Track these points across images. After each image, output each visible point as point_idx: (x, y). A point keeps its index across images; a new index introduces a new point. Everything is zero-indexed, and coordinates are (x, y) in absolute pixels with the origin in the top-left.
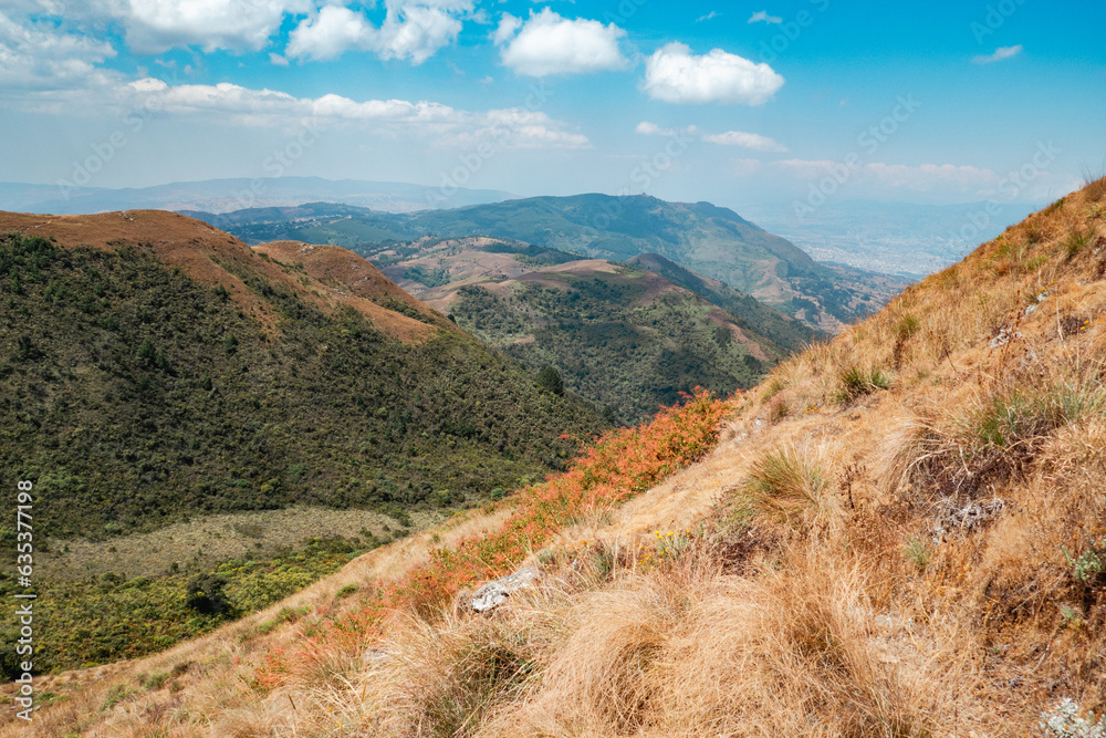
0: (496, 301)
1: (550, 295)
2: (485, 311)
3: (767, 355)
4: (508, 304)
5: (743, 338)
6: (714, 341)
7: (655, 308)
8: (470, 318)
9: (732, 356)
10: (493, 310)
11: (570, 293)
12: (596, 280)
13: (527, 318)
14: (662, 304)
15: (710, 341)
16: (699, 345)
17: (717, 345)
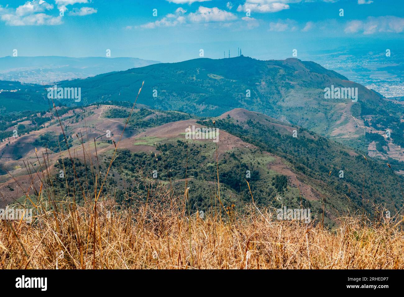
0: (87, 170)
1: (137, 158)
2: (76, 180)
3: (317, 195)
4: (97, 171)
5: (297, 183)
6: (274, 187)
7: (225, 162)
8: (62, 186)
9: (288, 199)
10: (83, 179)
11: (153, 156)
12: (179, 141)
13: (112, 182)
14: (232, 158)
15: (271, 186)
16: (261, 191)
17: (276, 190)
